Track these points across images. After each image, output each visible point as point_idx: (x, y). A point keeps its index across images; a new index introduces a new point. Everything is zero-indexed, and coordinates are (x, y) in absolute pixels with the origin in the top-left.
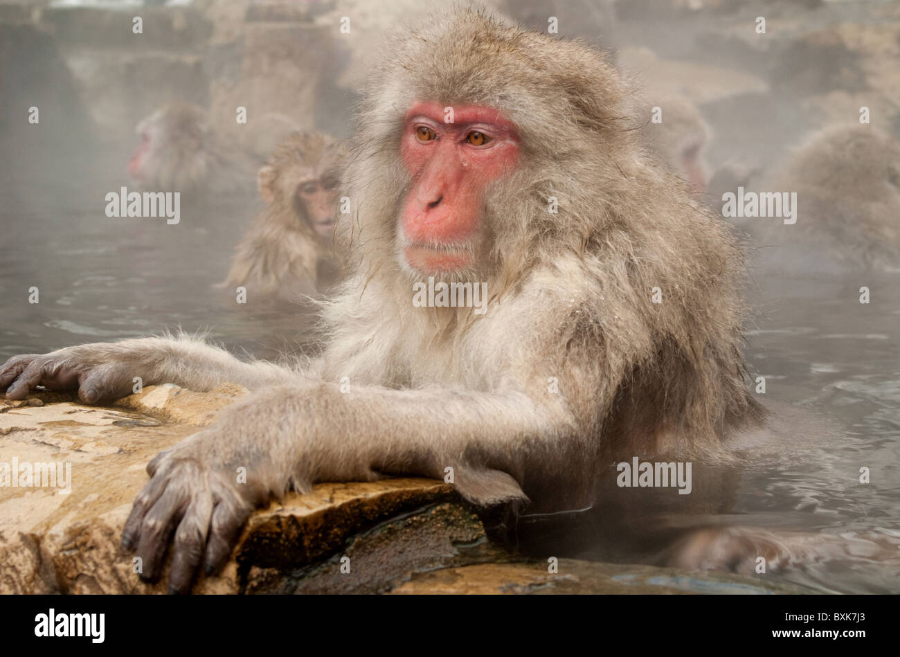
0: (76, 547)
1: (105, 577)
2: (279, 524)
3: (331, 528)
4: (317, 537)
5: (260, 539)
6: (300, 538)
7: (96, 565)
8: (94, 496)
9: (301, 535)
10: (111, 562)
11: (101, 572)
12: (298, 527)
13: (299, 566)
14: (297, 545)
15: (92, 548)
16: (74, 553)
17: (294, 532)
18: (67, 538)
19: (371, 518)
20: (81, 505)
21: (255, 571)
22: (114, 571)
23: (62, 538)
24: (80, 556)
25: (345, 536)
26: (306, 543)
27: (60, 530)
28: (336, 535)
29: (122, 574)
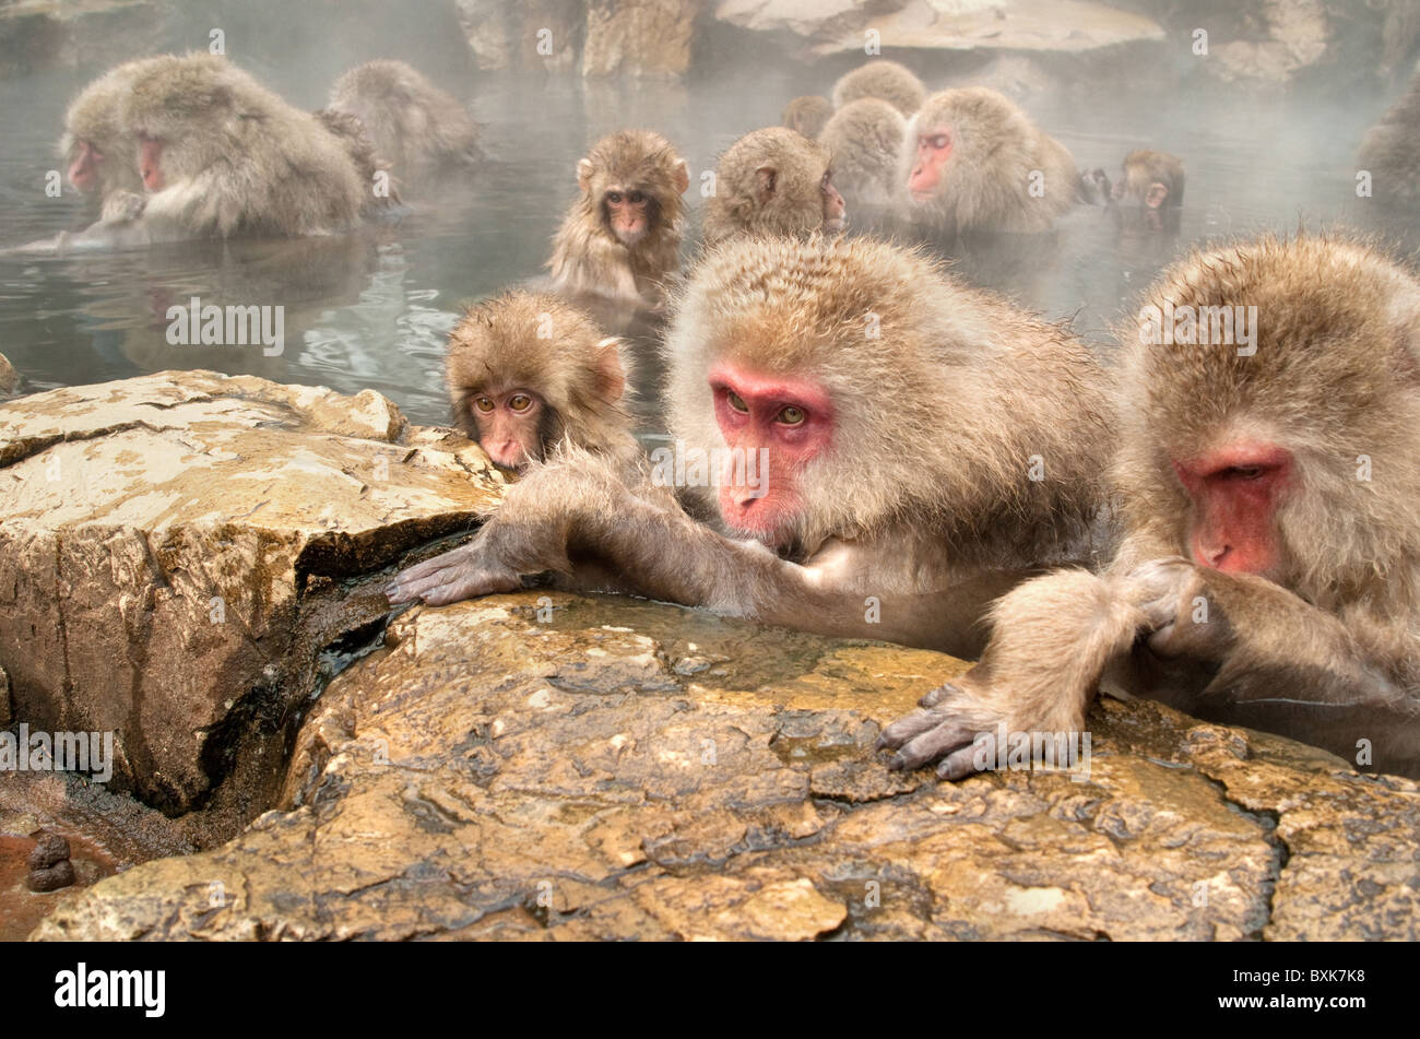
0: (174, 546)
1: (195, 572)
2: (333, 540)
3: (383, 544)
4: (369, 552)
5: (316, 552)
6: (352, 551)
7: (189, 561)
8: (195, 502)
9: (353, 549)
10: (200, 561)
11: (192, 567)
12: (350, 542)
13: (353, 575)
14: (350, 558)
15: (185, 547)
16: (172, 549)
17: (346, 547)
18: (167, 536)
19: (425, 535)
20: (183, 508)
21: (311, 578)
22: (202, 567)
23: (164, 536)
24: (177, 553)
25: (398, 551)
26: (359, 557)
27: (162, 529)
28: (389, 550)
29: (207, 571)
